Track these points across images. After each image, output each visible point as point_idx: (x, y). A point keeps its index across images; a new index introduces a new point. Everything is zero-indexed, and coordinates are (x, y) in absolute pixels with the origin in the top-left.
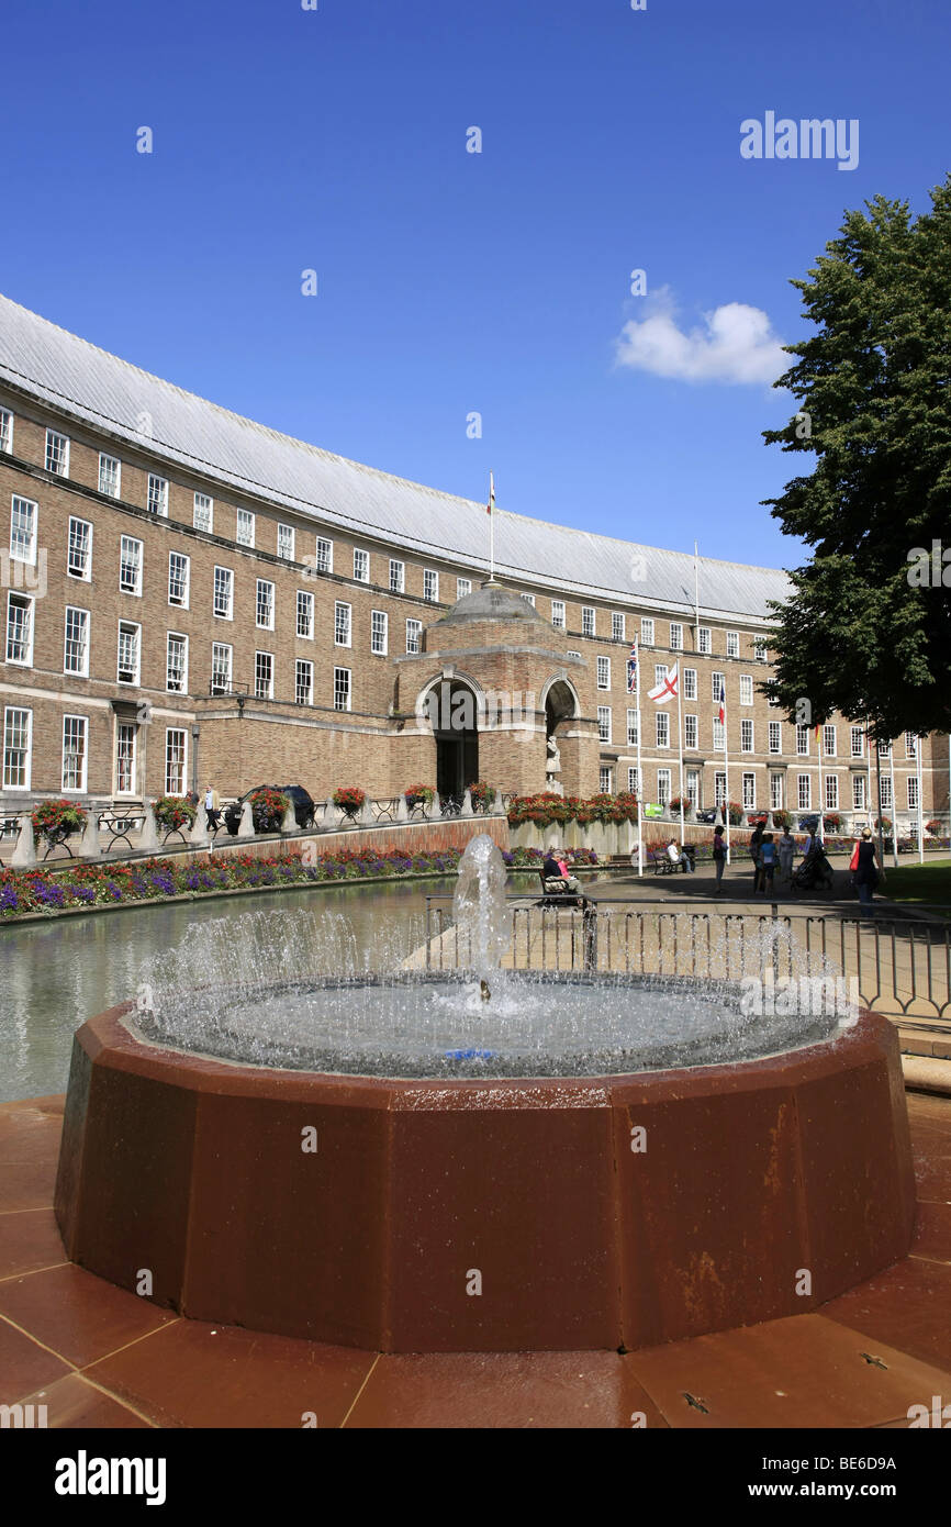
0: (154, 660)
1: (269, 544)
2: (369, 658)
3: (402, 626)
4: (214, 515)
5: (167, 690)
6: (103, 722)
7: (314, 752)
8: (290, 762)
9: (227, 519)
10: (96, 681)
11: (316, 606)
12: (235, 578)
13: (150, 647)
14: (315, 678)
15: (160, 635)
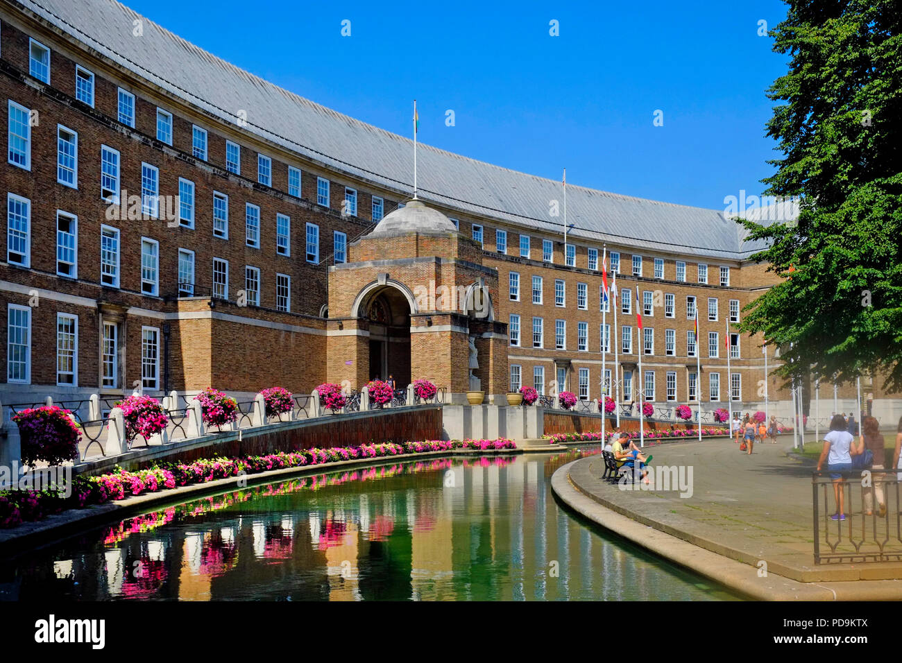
0: (131, 264)
1: (219, 159)
2: (304, 266)
3: (330, 238)
4: (173, 130)
5: (142, 292)
6: (90, 321)
7: (268, 350)
8: (249, 358)
9: (184, 135)
10: (84, 283)
11: (261, 218)
12: (196, 190)
13: (128, 251)
14: (261, 283)
15: (135, 240)
